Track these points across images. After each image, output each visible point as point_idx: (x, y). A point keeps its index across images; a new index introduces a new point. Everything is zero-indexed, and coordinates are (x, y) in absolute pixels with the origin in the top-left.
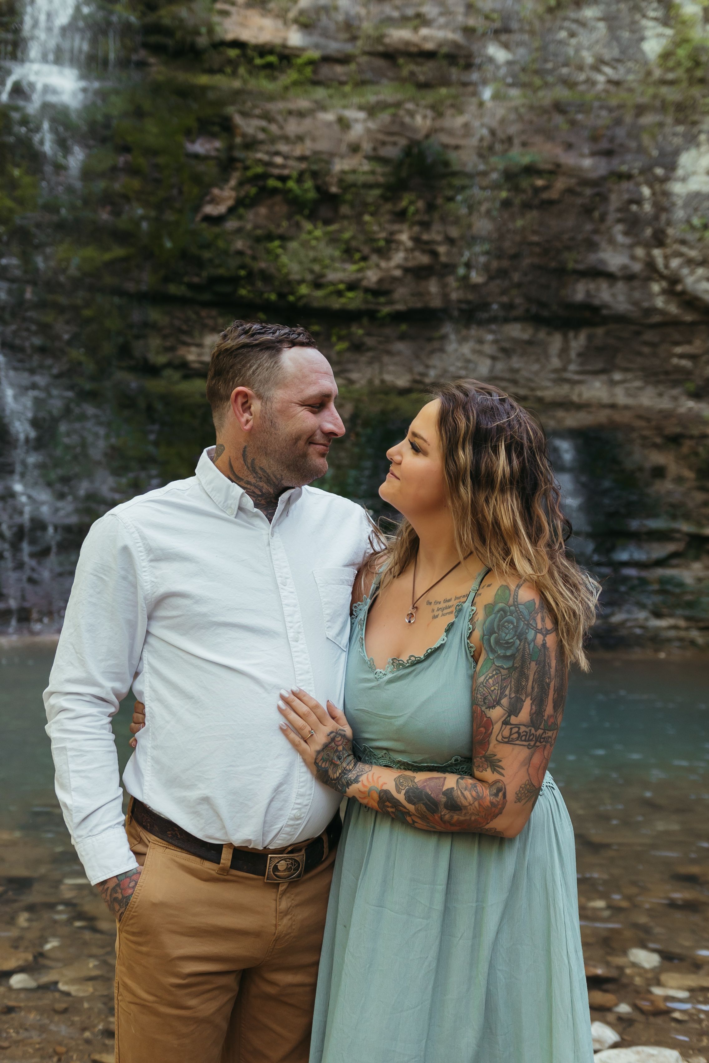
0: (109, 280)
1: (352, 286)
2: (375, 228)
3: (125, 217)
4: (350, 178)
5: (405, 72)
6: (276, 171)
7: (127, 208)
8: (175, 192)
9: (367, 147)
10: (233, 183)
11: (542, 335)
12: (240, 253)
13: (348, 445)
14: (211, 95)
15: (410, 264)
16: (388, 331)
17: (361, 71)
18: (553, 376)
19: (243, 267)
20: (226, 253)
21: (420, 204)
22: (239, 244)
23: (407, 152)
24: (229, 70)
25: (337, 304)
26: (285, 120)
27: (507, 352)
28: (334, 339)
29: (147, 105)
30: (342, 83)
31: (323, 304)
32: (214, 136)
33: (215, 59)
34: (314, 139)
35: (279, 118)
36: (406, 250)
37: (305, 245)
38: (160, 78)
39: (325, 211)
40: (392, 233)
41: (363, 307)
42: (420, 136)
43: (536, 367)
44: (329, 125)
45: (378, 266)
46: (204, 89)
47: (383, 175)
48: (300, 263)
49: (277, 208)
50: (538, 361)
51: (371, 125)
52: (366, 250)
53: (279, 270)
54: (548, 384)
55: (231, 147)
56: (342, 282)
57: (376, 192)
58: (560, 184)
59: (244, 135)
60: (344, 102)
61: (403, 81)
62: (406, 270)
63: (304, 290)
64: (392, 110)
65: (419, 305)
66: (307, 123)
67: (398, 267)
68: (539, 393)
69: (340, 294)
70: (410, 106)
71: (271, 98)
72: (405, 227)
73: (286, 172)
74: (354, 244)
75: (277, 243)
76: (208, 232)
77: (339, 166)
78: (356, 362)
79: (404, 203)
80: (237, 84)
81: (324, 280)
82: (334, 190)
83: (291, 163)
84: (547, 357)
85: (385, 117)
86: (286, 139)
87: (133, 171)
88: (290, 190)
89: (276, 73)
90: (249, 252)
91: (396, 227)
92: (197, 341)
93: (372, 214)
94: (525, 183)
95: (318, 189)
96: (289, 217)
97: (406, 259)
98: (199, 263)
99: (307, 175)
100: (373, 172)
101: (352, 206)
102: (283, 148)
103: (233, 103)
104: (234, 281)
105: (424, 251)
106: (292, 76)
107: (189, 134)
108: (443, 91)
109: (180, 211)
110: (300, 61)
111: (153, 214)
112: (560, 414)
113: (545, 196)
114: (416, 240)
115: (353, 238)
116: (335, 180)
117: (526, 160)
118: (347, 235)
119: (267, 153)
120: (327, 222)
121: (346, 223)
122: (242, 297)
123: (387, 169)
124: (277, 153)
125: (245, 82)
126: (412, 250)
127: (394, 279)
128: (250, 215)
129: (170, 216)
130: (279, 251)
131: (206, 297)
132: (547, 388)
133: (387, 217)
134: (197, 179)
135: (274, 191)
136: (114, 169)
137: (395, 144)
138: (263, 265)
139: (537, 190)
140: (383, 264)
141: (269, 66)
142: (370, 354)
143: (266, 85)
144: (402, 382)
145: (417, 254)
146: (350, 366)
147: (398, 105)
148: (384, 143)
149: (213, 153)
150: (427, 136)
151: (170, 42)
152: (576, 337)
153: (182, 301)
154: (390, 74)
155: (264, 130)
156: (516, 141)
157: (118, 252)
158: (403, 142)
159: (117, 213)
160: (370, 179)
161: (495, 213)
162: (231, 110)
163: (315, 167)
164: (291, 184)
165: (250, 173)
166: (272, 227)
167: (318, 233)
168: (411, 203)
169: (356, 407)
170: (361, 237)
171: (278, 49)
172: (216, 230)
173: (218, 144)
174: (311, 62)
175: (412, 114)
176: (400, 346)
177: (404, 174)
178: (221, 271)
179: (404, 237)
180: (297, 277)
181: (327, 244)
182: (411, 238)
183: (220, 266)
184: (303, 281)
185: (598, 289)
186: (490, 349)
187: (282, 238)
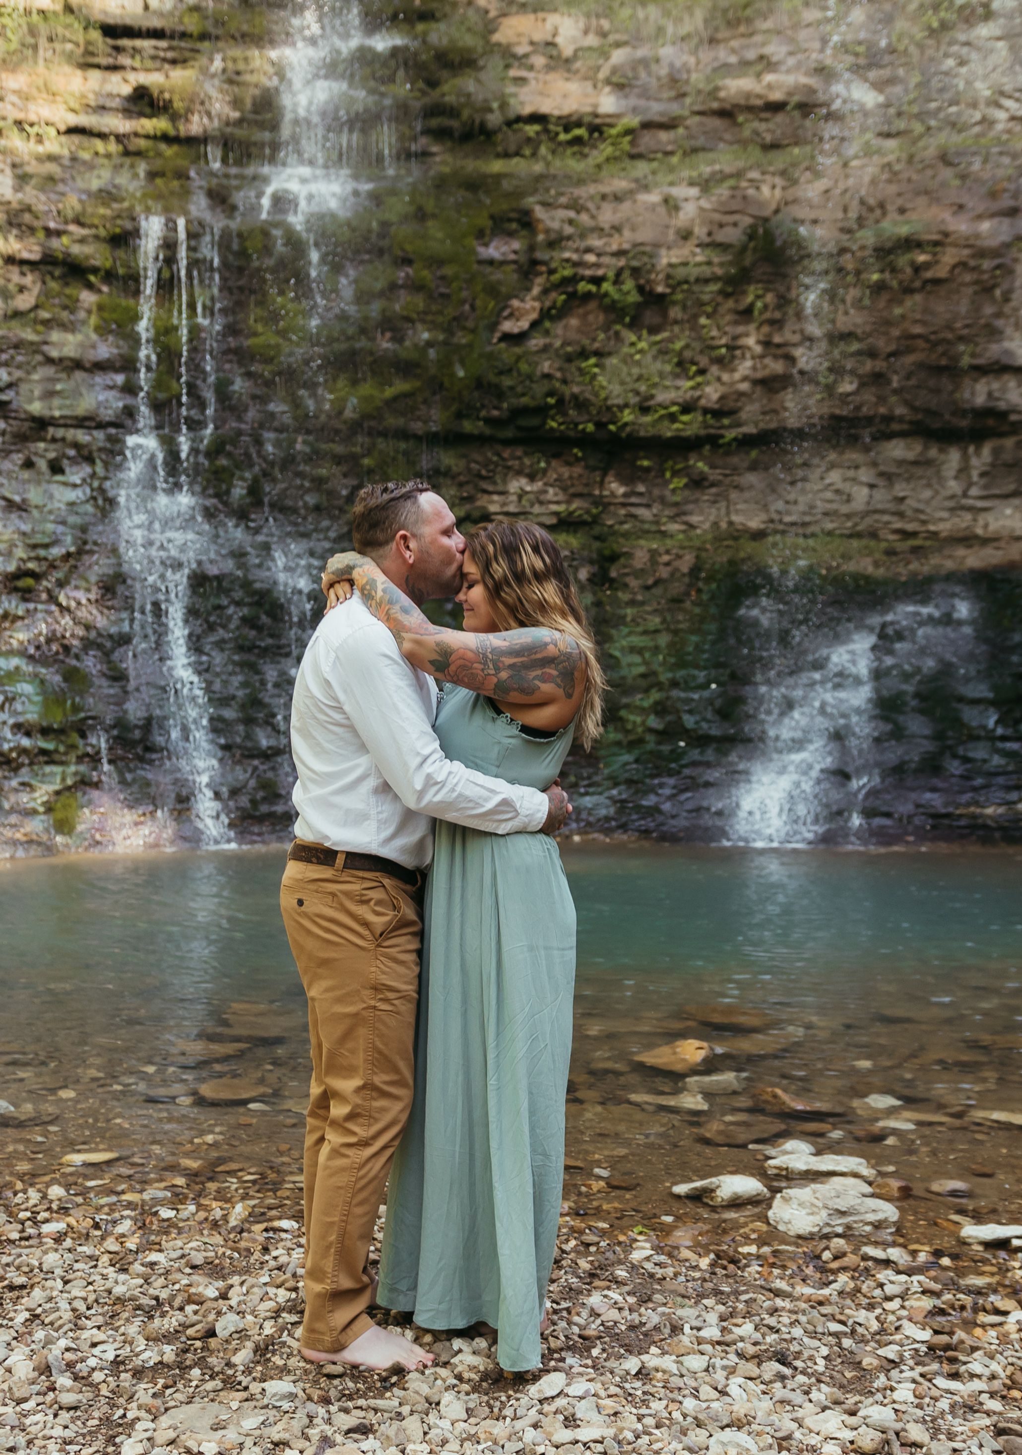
0: (392, 421)
1: (687, 408)
2: (714, 333)
3: (407, 343)
4: (681, 273)
5: (747, 133)
6: (588, 273)
7: (410, 332)
8: (467, 307)
9: (700, 231)
10: (536, 291)
11: (933, 452)
12: (548, 376)
13: (688, 605)
14: (506, 185)
15: (759, 375)
16: (735, 460)
17: (690, 137)
18: (951, 504)
19: (550, 394)
20: (530, 377)
21: (770, 298)
22: (546, 366)
23: (752, 235)
24: (527, 152)
25: (669, 431)
26: (598, 208)
27: (888, 477)
28: (668, 475)
29: (430, 206)
30: (668, 154)
31: (652, 432)
32: (511, 234)
33: (512, 140)
34: (633, 229)
35: (590, 205)
36: (753, 358)
37: (627, 360)
38: (447, 170)
39: (650, 317)
40: (735, 338)
41: (703, 432)
42: (767, 212)
43: (927, 494)
44: (653, 208)
45: (719, 379)
46: (498, 177)
47: (721, 264)
48: (622, 383)
49: (591, 318)
50: (929, 485)
51: (705, 204)
52: (704, 361)
53: (596, 395)
54: (945, 514)
55: (532, 248)
56: (674, 403)
57: (714, 287)
58: (949, 257)
59: (547, 231)
60: (670, 178)
61: (744, 143)
62: (756, 382)
63: (627, 416)
64: (732, 182)
65: (773, 425)
66: (626, 207)
67: (745, 379)
68: (932, 528)
69: (673, 418)
70: (754, 174)
71: (581, 182)
72: (752, 327)
73: (600, 272)
74: (688, 354)
75: (593, 361)
76: (508, 353)
77: (665, 258)
78: (696, 501)
79: (750, 298)
80: (538, 168)
81: (651, 403)
82: (660, 289)
83: (606, 260)
84: (941, 479)
85: (723, 191)
86: (599, 230)
87: (413, 286)
88: (606, 295)
89: (586, 150)
90: (558, 375)
91: (740, 329)
92: (500, 488)
93: (709, 316)
94: (902, 261)
95: (641, 289)
96: (606, 328)
97: (754, 368)
98: (499, 394)
99: (626, 274)
100: (709, 263)
101: (684, 308)
102: (596, 242)
103: (535, 191)
104: (542, 411)
105: (776, 357)
106: (607, 149)
107: (480, 235)
108: (796, 151)
109: (473, 331)
110: (614, 131)
111: (441, 337)
112: (961, 552)
113: (929, 275)
114: (767, 344)
115: (687, 346)
116: (661, 276)
117: (904, 230)
118: (678, 345)
119: (577, 250)
120: (653, 330)
121: (676, 329)
122: (552, 429)
123: (729, 258)
124: (588, 250)
125: (548, 164)
126: (762, 357)
127: (742, 394)
128: (558, 329)
129: (462, 338)
130: (596, 370)
131: (509, 433)
132: (941, 520)
133: (729, 318)
134: (492, 290)
135: (588, 296)
136: (393, 287)
137: (735, 224)
138: (576, 389)
139: (917, 269)
140: (726, 377)
141: (578, 141)
142: (713, 490)
143: (573, 165)
144: (754, 524)
145: (768, 361)
146: (690, 507)
147: (739, 175)
148: (721, 226)
149: (512, 257)
150: (777, 211)
151: (455, 124)
152: (978, 453)
153: (481, 440)
154: (728, 136)
155: (571, 222)
156: (891, 208)
157: (401, 386)
158: (747, 221)
159: (398, 339)
160: (707, 271)
161: (867, 302)
162: (530, 201)
163: (635, 263)
164: (606, 286)
165: (555, 278)
166: (586, 342)
167: (643, 345)
168: (758, 297)
169: (697, 557)
170: (697, 345)
171: (587, 119)
172: (517, 350)
173: (516, 245)
174: (629, 132)
175: (756, 185)
176: (751, 478)
177: (748, 261)
178: (525, 400)
179: (751, 341)
180: (620, 401)
181: (655, 358)
182: (759, 342)
183: (523, 395)
184: (626, 405)
185: (1004, 390)
186: (865, 475)
187: (598, 354)
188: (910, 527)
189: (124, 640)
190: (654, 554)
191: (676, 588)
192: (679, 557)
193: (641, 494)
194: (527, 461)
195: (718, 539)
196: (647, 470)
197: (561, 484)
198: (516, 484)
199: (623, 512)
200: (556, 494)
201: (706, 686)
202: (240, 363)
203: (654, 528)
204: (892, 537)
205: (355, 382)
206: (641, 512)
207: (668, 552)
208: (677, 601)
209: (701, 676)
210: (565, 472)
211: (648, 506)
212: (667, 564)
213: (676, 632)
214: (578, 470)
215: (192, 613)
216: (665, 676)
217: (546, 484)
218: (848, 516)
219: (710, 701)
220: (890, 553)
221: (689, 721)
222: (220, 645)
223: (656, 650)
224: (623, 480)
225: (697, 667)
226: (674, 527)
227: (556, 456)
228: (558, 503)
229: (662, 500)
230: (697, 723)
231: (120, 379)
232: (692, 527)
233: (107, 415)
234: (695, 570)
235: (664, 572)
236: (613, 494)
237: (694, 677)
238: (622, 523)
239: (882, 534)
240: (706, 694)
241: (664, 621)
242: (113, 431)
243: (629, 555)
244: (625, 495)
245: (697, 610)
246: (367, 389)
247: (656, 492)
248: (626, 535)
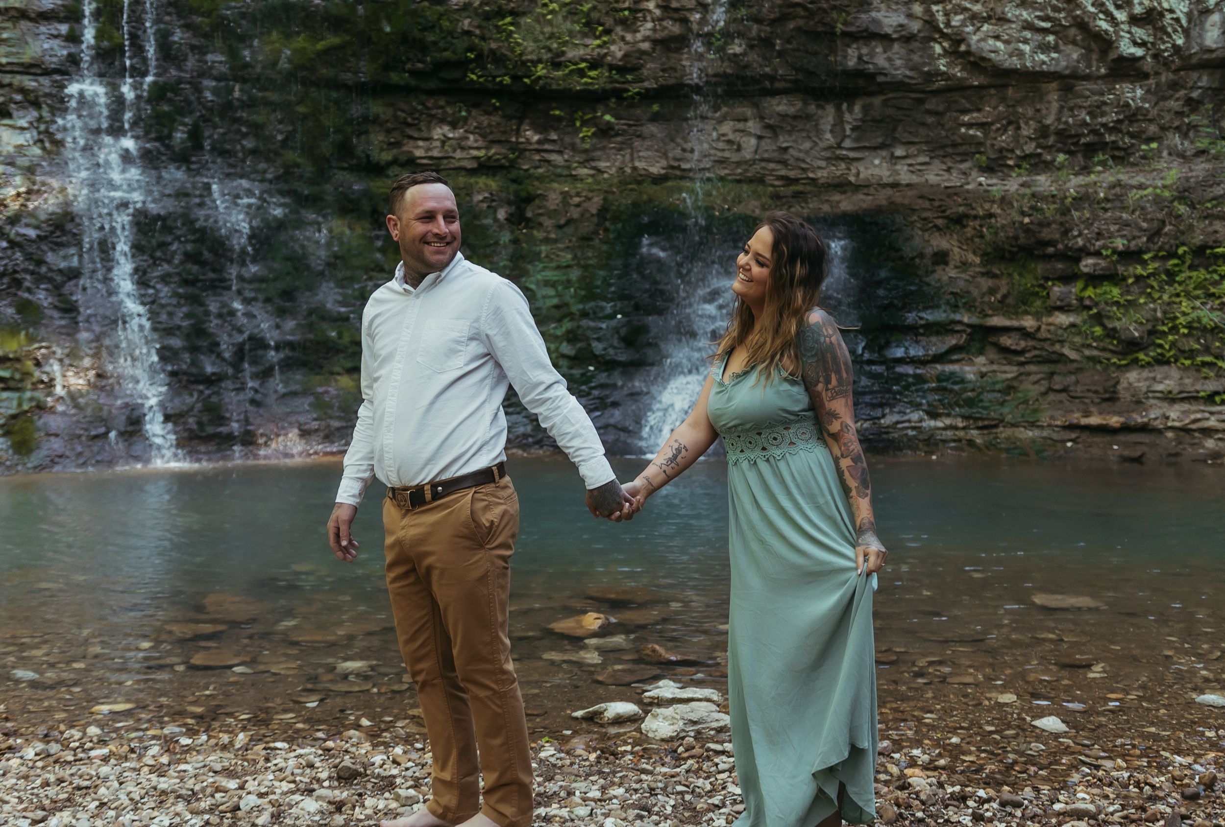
0: (324, 72)
1: (594, 64)
11: (812, 108)
12: (468, 33)
13: (596, 242)
15: (658, 36)
16: (638, 112)
18: (828, 154)
19: (470, 50)
20: (451, 33)
22: (466, 23)
25: (578, 84)
27: (773, 130)
28: (578, 124)
31: (563, 85)
36: (654, 20)
37: (540, 19)
40: (637, 2)
41: (609, 86)
43: (807, 145)
45: (623, 39)
48: (536, 40)
50: (809, 138)
52: (609, 22)
53: (512, 51)
54: (823, 164)
56: (583, 60)
62: (655, 42)
63: (540, 70)
65: (672, 81)
67: (646, 39)
68: (811, 175)
69: (581, 73)
74: (595, 15)
75: (508, 19)
76: (430, 10)
78: (604, 148)
81: (563, 59)
84: (819, 132)
90: (478, 32)
92: (425, 134)
97: (654, 30)
98: (422, 47)
104: (463, 65)
105: (675, 20)
112: (836, 197)
114: (664, 7)
115: (594, 8)
118: (586, 6)
122: (472, 80)
126: (661, 20)
127: (643, 53)
130: (512, 28)
131: (432, 84)
132: (820, 168)
138: (494, 45)
140: (629, 37)
142: (619, 139)
144: (655, 170)
145: (667, 23)
146: (597, 154)
152: (850, 110)
153: (407, 90)
157: (333, 40)
167: (554, 5)
169: (605, 199)
170: (602, 8)
172: (439, 8)
176: (652, 128)
178: (447, 54)
179: (651, 6)
180: (533, 57)
181: (565, 18)
182: (658, 6)
183: (446, 50)
184: (540, 61)
185: (872, 54)
186: (753, 126)
187: (513, 13)
188: (792, 174)
189: (74, 274)
190: (565, 195)
191: (586, 228)
192: (588, 199)
193: (554, 141)
194: (449, 110)
195: (624, 183)
196: (559, 119)
197: (479, 130)
198: (439, 132)
199: (537, 157)
200: (476, 141)
201: (612, 316)
202: (180, 15)
203: (565, 172)
204: (777, 183)
205: (288, 36)
206: (553, 157)
207: (578, 195)
208: (586, 239)
209: (608, 307)
210: (485, 120)
211: (560, 152)
212: (578, 205)
213: (585, 267)
214: (496, 119)
215: (137, 248)
216: (576, 308)
217: (466, 131)
218: (739, 164)
219: (616, 330)
220: (776, 197)
221: (598, 347)
222: (165, 279)
223: (568, 283)
224: (537, 129)
225: (605, 299)
226: (583, 171)
227: (476, 105)
228: (478, 148)
229: (573, 147)
230: (605, 349)
231: (64, 28)
232: (600, 171)
233: (52, 62)
234: (603, 212)
235: (575, 213)
236: (528, 141)
237: (602, 309)
238: (536, 168)
239: (769, 179)
240: (613, 323)
241: (575, 257)
242: (58, 78)
243: (543, 197)
244: (539, 142)
245: (605, 248)
246: (300, 42)
247: (567, 139)
248: (540, 178)
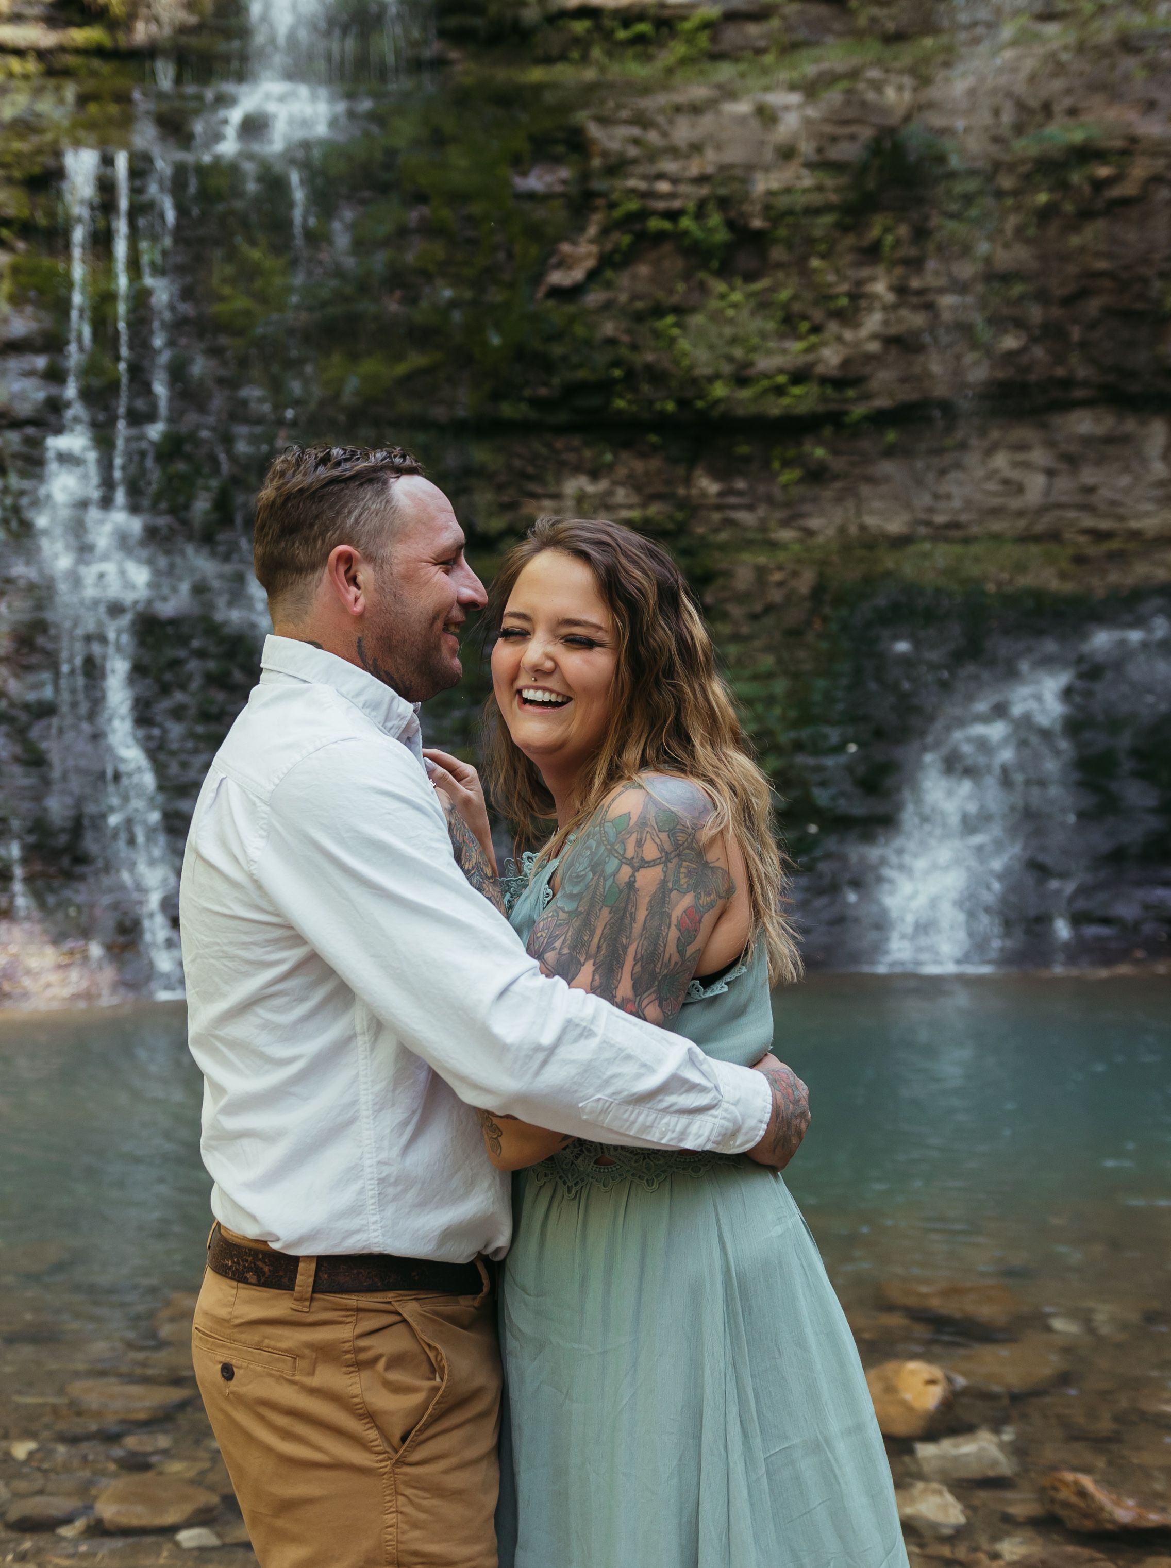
0: (406, 407)
1: (799, 377)
2: (831, 278)
3: (424, 304)
4: (783, 202)
5: (862, 21)
6: (661, 205)
7: (427, 290)
8: (501, 256)
9: (806, 148)
10: (592, 231)
11: (1130, 425)
12: (611, 342)
13: (810, 637)
14: (549, 98)
15: (893, 330)
16: (866, 444)
17: (789, 29)
18: (1157, 492)
19: (616, 364)
20: (588, 343)
21: (903, 230)
22: (609, 328)
23: (875, 148)
24: (575, 54)
25: (775, 408)
26: (671, 122)
27: (1072, 461)
28: (776, 465)
29: (449, 125)
30: (759, 52)
31: (753, 409)
32: (557, 160)
33: (554, 40)
34: (719, 147)
35: (661, 119)
36: (885, 308)
37: (716, 317)
38: (468, 81)
39: (745, 260)
40: (859, 283)
41: (820, 408)
42: (894, 120)
43: (1125, 480)
44: (742, 120)
45: (839, 339)
46: (538, 89)
47: (838, 190)
48: (711, 347)
49: (667, 264)
50: (1127, 469)
51: (812, 112)
52: (818, 315)
53: (676, 362)
54: (1149, 507)
55: (585, 176)
56: (781, 371)
57: (828, 219)
58: (1140, 170)
59: (605, 154)
60: (765, 81)
61: (858, 35)
62: (888, 341)
63: (719, 390)
64: (843, 85)
65: (914, 396)
66: (707, 122)
67: (874, 336)
68: (1134, 524)
69: (780, 391)
70: (874, 73)
71: (646, 90)
72: (880, 270)
73: (676, 204)
74: (797, 307)
75: (670, 319)
76: (557, 312)
77: (762, 184)
78: (815, 500)
79: (875, 232)
80: (590, 74)
81: (751, 372)
82: (757, 223)
83: (684, 188)
84: (1144, 461)
85: (834, 96)
86: (673, 152)
87: (430, 230)
88: (685, 233)
89: (652, 50)
90: (626, 339)
91: (865, 272)
92: (552, 489)
93: (823, 256)
94: (1077, 176)
95: (731, 225)
96: (687, 276)
97: (886, 323)
98: (547, 365)
99: (711, 206)
100: (820, 188)
101: (790, 246)
102: (669, 166)
103: (585, 105)
104: (605, 387)
105: (915, 308)
106: (678, 49)
107: (519, 163)
108: (928, 42)
109: (511, 286)
110: (688, 25)
111: (468, 294)
113: (1116, 192)
114: (901, 290)
115: (795, 297)
116: (758, 207)
117: (1078, 137)
118: (784, 295)
119: (645, 177)
120: (750, 277)
121: (780, 275)
122: (620, 412)
123: (843, 180)
124: (661, 176)
125: (602, 69)
126: (895, 307)
127: (869, 358)
128: (624, 279)
129: (496, 296)
130: (675, 331)
131: (562, 417)
132: (1147, 514)
133: (849, 258)
134: (534, 232)
135: (660, 237)
136: (403, 232)
137: (853, 138)
138: (650, 357)
139: (1099, 185)
140: (848, 335)
141: (641, 39)
142: (838, 485)
143: (637, 70)
144: (895, 526)
145: (904, 313)
146: (806, 508)
147: (854, 74)
148: (834, 139)
149: (559, 188)
150: (907, 118)
151: (478, 22)
153: (524, 428)
154: (837, 26)
155: (636, 142)
156: (1057, 108)
157: (416, 360)
158: (866, 133)
159: (412, 300)
160: (817, 199)
161: (1031, 232)
162: (582, 117)
163: (723, 191)
164: (686, 223)
165: (618, 213)
166: (660, 295)
167: (737, 297)
168: (887, 230)
169: (821, 575)
170: (809, 295)
171: (652, 12)
172: (570, 309)
173: (564, 173)
174: (707, 25)
175: (878, 86)
176: (887, 467)
177: (871, 184)
178: (582, 374)
179: (880, 287)
180: (707, 371)
181: (753, 313)
182: (892, 288)
183: (580, 366)
184: (717, 376)
186: (1039, 456)
187: (678, 310)
188: (1105, 525)
189: (46, 710)
190: (761, 572)
191: (794, 617)
192: (795, 574)
193: (739, 493)
194: (587, 454)
195: (846, 548)
196: (747, 460)
197: (633, 482)
198: (574, 485)
199: (716, 516)
200: (627, 496)
201: (840, 748)
202: (201, 336)
203: (759, 536)
204: (1082, 539)
205: (354, 357)
206: (743, 516)
207: (780, 568)
208: (795, 633)
209: (834, 735)
210: (639, 466)
211: (750, 508)
212: (780, 584)
213: (796, 676)
214: (655, 463)
215: (138, 670)
216: (785, 737)
217: (614, 483)
218: (1020, 514)
219: (849, 769)
220: (1080, 560)
221: (823, 797)
222: (178, 713)
223: (770, 700)
224: (716, 474)
225: (830, 721)
226: (786, 535)
227: (627, 445)
228: (630, 507)
229: (770, 500)
230: (833, 799)
231: (41, 362)
232: (810, 533)
233: (24, 409)
234: (818, 592)
235: (776, 596)
236: (704, 494)
237: (825, 737)
238: (716, 530)
239: (1068, 535)
240: (842, 759)
241: (780, 661)
242: (30, 431)
243: (728, 574)
244: (721, 494)
245: (824, 645)
246: (371, 366)
247: (761, 489)
248: (723, 547)
